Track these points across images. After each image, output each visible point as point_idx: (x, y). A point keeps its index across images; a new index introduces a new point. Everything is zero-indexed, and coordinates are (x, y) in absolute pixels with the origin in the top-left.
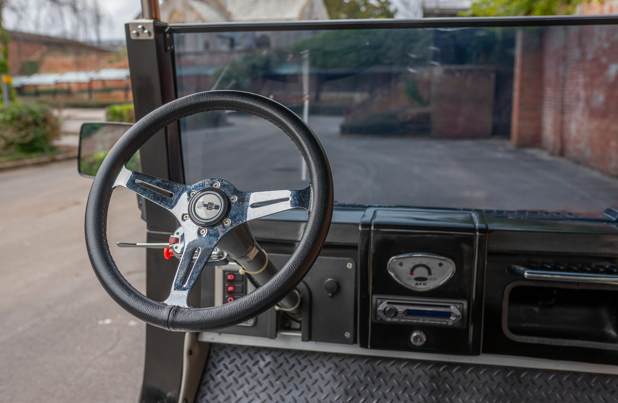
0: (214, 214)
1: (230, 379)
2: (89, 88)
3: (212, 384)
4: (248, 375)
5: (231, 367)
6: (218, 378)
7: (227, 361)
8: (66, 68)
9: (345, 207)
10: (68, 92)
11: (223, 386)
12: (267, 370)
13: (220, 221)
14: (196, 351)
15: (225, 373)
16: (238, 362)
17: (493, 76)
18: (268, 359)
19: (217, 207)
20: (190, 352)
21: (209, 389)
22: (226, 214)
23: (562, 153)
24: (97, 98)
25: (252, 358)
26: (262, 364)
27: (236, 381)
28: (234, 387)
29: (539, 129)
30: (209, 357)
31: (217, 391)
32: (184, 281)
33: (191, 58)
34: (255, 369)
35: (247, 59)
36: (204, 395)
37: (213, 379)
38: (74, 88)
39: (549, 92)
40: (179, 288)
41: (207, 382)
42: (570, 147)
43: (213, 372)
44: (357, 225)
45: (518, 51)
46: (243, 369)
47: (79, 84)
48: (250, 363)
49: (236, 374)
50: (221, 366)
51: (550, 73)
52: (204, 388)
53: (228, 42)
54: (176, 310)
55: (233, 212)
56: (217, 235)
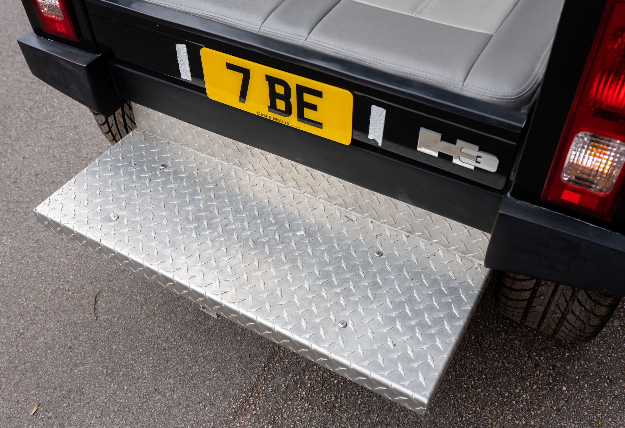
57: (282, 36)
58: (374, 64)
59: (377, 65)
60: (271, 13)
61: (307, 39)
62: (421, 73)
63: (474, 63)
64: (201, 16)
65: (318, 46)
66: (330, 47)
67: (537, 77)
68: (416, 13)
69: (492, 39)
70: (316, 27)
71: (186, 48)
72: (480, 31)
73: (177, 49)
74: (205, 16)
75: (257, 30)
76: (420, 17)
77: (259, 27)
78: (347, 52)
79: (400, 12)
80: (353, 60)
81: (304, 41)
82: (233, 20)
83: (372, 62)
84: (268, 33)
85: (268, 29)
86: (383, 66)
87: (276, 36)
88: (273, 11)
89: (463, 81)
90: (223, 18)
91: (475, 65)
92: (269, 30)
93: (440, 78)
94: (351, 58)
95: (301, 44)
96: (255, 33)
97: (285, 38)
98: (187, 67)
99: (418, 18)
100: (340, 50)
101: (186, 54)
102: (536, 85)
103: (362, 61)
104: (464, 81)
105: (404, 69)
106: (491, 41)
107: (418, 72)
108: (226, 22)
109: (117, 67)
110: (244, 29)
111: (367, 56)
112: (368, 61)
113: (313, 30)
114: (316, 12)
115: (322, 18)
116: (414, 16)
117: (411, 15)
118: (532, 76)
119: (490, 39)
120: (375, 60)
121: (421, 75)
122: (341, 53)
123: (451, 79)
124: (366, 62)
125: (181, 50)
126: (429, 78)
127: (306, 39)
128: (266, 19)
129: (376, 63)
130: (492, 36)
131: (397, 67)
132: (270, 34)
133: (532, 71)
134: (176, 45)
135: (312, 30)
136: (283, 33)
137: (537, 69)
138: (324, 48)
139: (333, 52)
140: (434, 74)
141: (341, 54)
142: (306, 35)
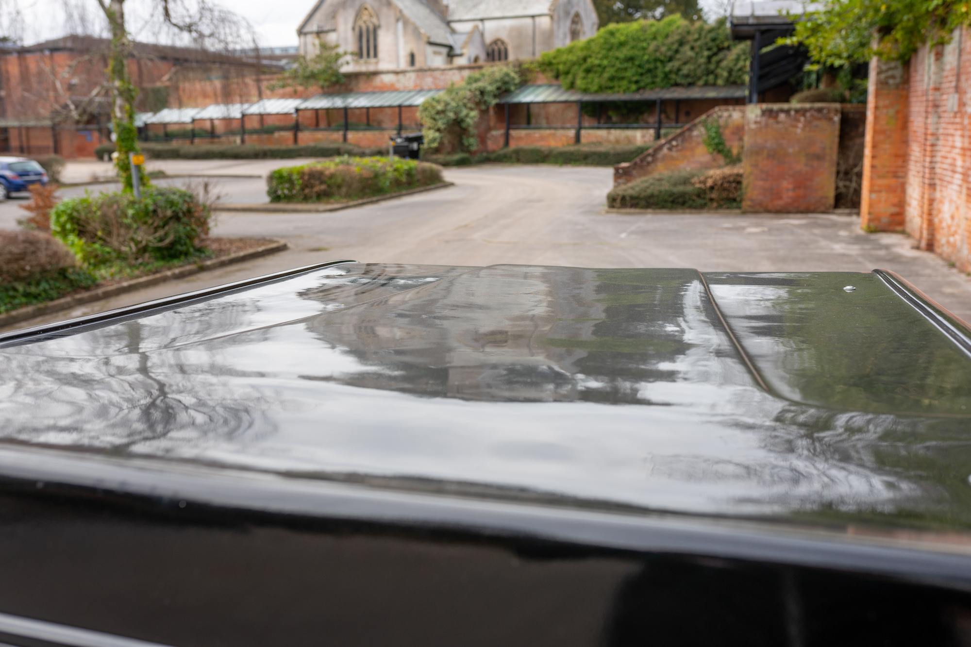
2: (241, 127)
8: (207, 98)
10: (212, 134)
17: (837, 119)
23: (930, 247)
24: (253, 143)
29: (901, 204)
33: (387, 79)
35: (471, 80)
38: (220, 127)
39: (916, 151)
42: (941, 239)
45: (871, 85)
47: (227, 120)
51: (917, 122)
53: (444, 51)
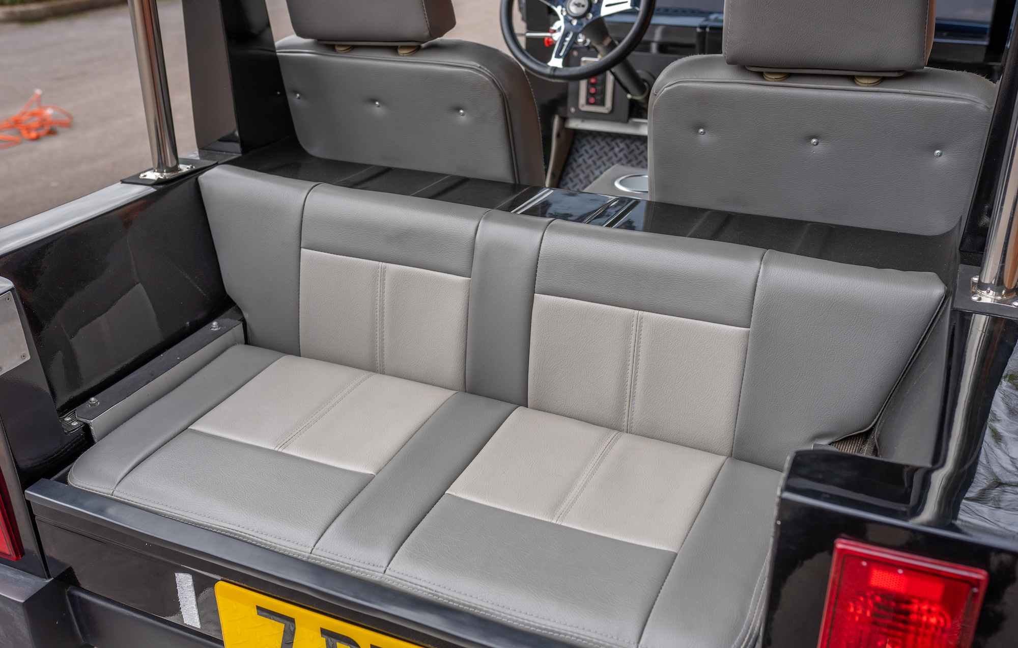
0: (582, 11)
1: (590, 162)
3: (574, 165)
4: (605, 158)
5: (591, 152)
6: (580, 160)
7: (587, 147)
9: (667, 12)
11: (584, 167)
12: (621, 155)
13: (584, 15)
14: (563, 135)
15: (586, 156)
16: (597, 148)
18: (622, 146)
19: (583, 6)
20: (558, 135)
21: (572, 169)
22: (589, 11)
25: (608, 145)
26: (617, 150)
27: (594, 162)
28: (593, 168)
30: (573, 144)
31: (578, 171)
32: (559, 51)
34: (611, 154)
36: (568, 174)
37: (575, 161)
40: (558, 56)
41: (571, 164)
43: (576, 156)
44: (695, 27)
46: (601, 153)
48: (607, 149)
49: (595, 158)
50: (582, 151)
52: (569, 169)
54: (555, 69)
55: (593, 9)
56: (581, 24)
57: (346, 565)
58: (495, 614)
59: (499, 616)
60: (330, 525)
61: (387, 571)
62: (569, 629)
63: (652, 608)
64: (218, 529)
65: (404, 582)
66: (423, 584)
67: (751, 627)
68: (557, 516)
69: (676, 561)
70: (401, 548)
71: (191, 580)
72: (657, 547)
73: (177, 580)
74: (223, 530)
75: (307, 555)
76: (563, 524)
77: (310, 549)
78: (450, 593)
79: (533, 516)
80: (460, 606)
81: (381, 575)
82: (269, 538)
83: (491, 611)
84: (324, 561)
85: (324, 554)
86: (509, 617)
87: (337, 565)
88: (333, 522)
89: (636, 641)
90: (253, 533)
91: (653, 611)
92: (327, 555)
93: (600, 637)
94: (457, 603)
95: (377, 579)
96: (304, 559)
97: (352, 569)
98: (193, 607)
99: (560, 526)
100: (439, 589)
101: (192, 589)
102: (752, 640)
103: (475, 608)
104: (639, 642)
105: (543, 622)
106: (674, 564)
107: (565, 627)
108: (256, 541)
109: (79, 597)
110: (286, 553)
111: (482, 600)
112: (485, 609)
113: (397, 555)
114: (400, 523)
115: (411, 532)
116: (554, 522)
117: (549, 521)
118: (744, 626)
119: (674, 561)
120: (495, 608)
121: (570, 633)
122: (440, 594)
123: (618, 639)
124: (481, 610)
125: (185, 583)
126: (582, 637)
127: (385, 571)
128: (322, 535)
129: (497, 613)
130: (676, 555)
131: (531, 618)
132: (328, 562)
133: (743, 616)
134: (176, 574)
135: (394, 556)
136: (348, 561)
137: (749, 612)
138: (414, 586)
139: (429, 593)
140: (590, 631)
141: (441, 597)
142: (385, 565)
